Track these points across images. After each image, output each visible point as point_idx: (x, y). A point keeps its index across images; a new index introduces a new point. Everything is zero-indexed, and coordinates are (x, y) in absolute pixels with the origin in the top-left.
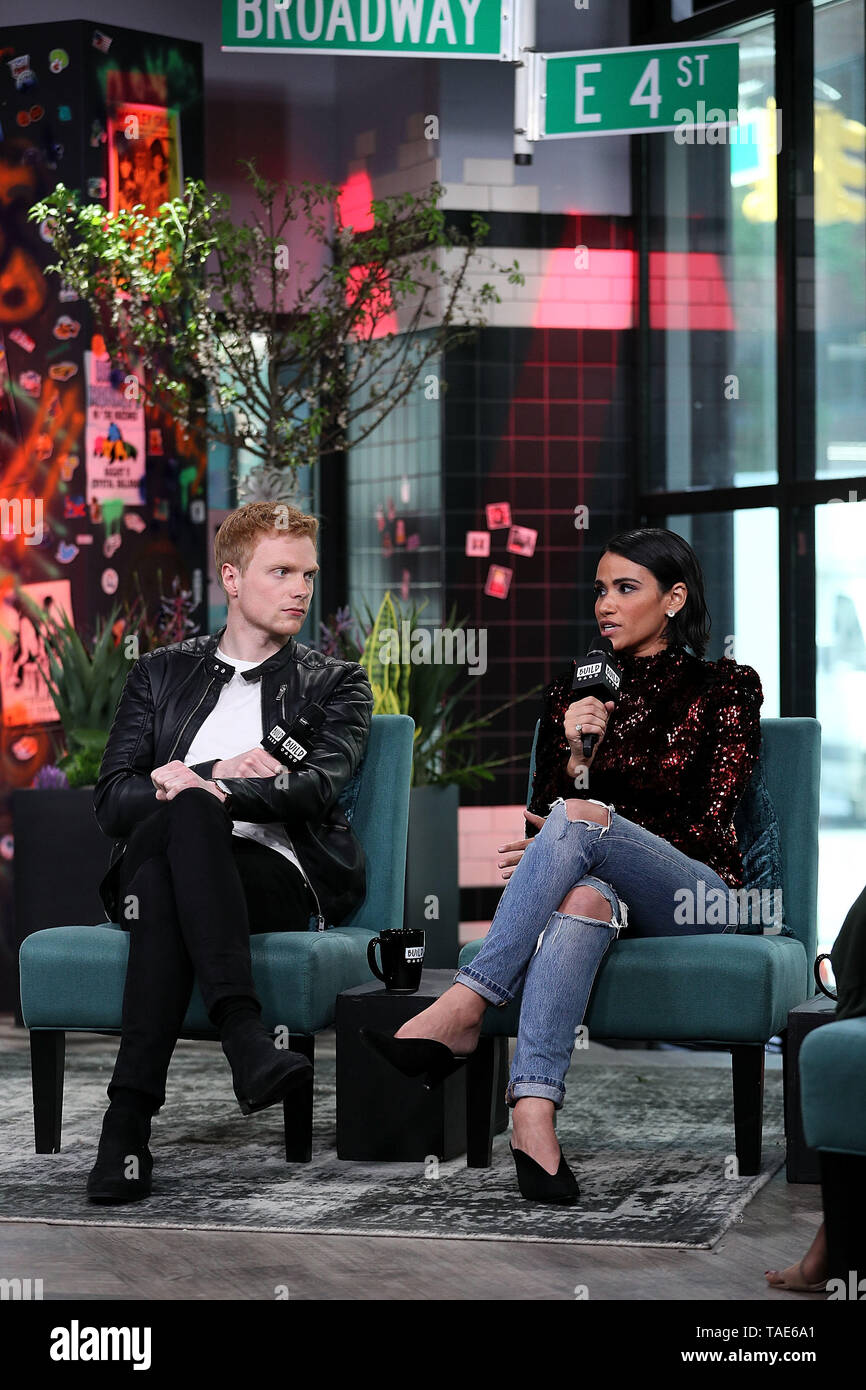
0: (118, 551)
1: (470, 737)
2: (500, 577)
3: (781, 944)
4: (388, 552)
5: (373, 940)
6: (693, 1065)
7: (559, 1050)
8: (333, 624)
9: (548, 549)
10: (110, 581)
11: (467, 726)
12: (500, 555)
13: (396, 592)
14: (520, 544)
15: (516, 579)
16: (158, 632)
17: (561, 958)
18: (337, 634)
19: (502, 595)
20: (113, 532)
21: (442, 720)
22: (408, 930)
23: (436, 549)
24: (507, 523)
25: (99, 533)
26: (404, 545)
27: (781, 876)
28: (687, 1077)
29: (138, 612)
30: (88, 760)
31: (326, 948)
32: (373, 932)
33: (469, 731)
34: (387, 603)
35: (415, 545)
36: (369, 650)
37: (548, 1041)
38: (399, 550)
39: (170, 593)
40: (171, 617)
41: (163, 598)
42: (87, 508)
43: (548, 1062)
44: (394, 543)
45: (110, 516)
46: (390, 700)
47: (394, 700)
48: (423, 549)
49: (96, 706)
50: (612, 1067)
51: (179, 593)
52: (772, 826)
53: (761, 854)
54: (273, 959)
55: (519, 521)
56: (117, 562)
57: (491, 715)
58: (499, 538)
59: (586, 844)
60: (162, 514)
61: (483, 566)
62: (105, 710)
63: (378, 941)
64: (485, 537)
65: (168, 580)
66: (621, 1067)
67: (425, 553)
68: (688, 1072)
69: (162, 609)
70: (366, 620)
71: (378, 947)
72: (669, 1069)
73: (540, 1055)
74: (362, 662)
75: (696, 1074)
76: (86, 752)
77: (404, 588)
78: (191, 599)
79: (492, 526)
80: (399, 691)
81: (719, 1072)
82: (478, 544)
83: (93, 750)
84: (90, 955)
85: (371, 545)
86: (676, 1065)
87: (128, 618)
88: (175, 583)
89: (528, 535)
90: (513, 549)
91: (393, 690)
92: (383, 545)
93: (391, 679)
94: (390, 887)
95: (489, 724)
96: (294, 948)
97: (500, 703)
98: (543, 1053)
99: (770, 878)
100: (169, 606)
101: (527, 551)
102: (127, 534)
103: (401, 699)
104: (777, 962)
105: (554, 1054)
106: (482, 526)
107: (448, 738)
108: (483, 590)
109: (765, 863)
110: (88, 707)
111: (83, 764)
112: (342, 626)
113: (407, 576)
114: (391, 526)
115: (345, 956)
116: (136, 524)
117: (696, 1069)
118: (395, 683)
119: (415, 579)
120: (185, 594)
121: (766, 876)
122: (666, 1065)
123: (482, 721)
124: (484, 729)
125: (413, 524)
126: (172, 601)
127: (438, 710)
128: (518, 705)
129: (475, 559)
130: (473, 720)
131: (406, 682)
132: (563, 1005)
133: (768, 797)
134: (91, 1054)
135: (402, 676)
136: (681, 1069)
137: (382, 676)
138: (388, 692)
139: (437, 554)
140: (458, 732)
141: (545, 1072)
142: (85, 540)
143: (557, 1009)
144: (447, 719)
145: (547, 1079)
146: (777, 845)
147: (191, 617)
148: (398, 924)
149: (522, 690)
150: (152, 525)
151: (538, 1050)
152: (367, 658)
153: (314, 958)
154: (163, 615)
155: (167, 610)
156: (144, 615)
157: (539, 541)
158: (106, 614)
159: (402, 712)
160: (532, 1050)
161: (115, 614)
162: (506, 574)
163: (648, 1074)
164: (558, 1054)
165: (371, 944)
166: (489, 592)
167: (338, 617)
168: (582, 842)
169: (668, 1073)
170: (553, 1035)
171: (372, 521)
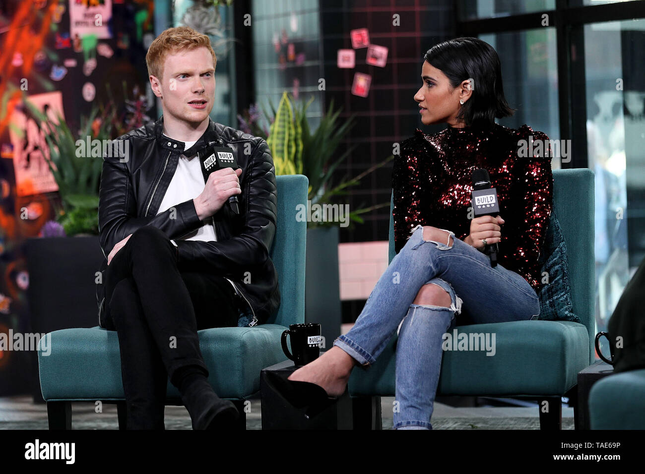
0: (95, 71)
1: (344, 193)
2: (362, 82)
3: (570, 327)
4: (282, 67)
5: (285, 332)
6: (510, 416)
7: (425, 401)
8: (248, 116)
9: (395, 61)
10: (89, 92)
11: (343, 186)
12: (362, 66)
13: (290, 95)
14: (375, 58)
15: (374, 82)
16: (125, 126)
17: (418, 337)
18: (250, 123)
19: (364, 94)
20: (90, 57)
21: (324, 183)
22: (309, 324)
23: (316, 63)
24: (366, 43)
25: (80, 58)
26: (294, 61)
27: (569, 279)
28: (505, 425)
29: (110, 112)
30: (80, 216)
31: (252, 338)
32: (284, 327)
33: (345, 189)
34: (285, 100)
35: (302, 61)
36: (273, 133)
37: (416, 395)
38: (291, 65)
39: (132, 97)
40: (132, 114)
41: (127, 101)
42: (71, 41)
43: (418, 410)
44: (287, 59)
45: (87, 46)
46: (288, 167)
47: (291, 167)
48: (308, 64)
49: (83, 178)
50: (452, 419)
51: (138, 98)
52: (561, 244)
53: (555, 264)
54: (214, 347)
55: (375, 42)
56: (93, 79)
57: (359, 177)
58: (361, 54)
59: (434, 259)
60: (124, 44)
61: (349, 75)
62: (89, 181)
63: (288, 332)
64: (350, 54)
65: (130, 89)
66: (459, 419)
67: (309, 67)
68: (506, 421)
69: (126, 109)
70: (270, 114)
71: (288, 337)
72: (492, 419)
73: (412, 406)
74: (268, 142)
75: (512, 422)
76: (77, 210)
77: (295, 91)
78: (146, 102)
79: (356, 45)
80: (295, 161)
81: (528, 420)
82: (346, 59)
83: (81, 209)
84: (86, 348)
85: (271, 62)
86: (497, 417)
87: (103, 117)
88: (136, 91)
89: (381, 52)
90: (371, 61)
91: (291, 160)
92: (279, 61)
93: (289, 153)
94: (295, 294)
95: (358, 183)
96: (229, 339)
97: (365, 170)
98: (413, 404)
99: (561, 281)
100: (132, 106)
101: (381, 63)
102: (100, 58)
103: (296, 167)
104: (569, 340)
105: (421, 404)
106: (349, 46)
107: (330, 194)
108: (350, 91)
109: (557, 271)
110: (77, 180)
111: (75, 219)
112: (253, 118)
113: (296, 83)
114: (284, 48)
115: (265, 344)
116: (106, 51)
117: (511, 419)
118: (292, 156)
119: (303, 84)
120: (142, 98)
121: (559, 280)
122: (490, 417)
123: (354, 182)
124: (354, 187)
125: (300, 46)
126: (134, 103)
127: (322, 175)
128: (378, 170)
129: (344, 70)
130: (346, 181)
131: (299, 155)
132: (423, 369)
133: (559, 224)
134: (87, 421)
135: (297, 152)
136: (501, 419)
137: (282, 151)
138: (287, 164)
139: (318, 67)
140: (337, 190)
141: (417, 417)
142: (71, 63)
143: (420, 372)
144: (328, 181)
145: (418, 423)
146: (565, 258)
147: (148, 114)
148: (301, 321)
149: (379, 161)
150: (117, 52)
151: (410, 403)
152: (272, 139)
153: (243, 345)
154: (129, 113)
155: (130, 110)
156: (114, 114)
157: (389, 56)
158: (87, 114)
159: (297, 173)
160: (406, 403)
161: (94, 113)
162: (366, 80)
163: (478, 423)
164: (425, 404)
165: (283, 334)
166: (355, 92)
167: (251, 111)
168: (432, 257)
169: (492, 422)
170: (419, 391)
171: (271, 45)
